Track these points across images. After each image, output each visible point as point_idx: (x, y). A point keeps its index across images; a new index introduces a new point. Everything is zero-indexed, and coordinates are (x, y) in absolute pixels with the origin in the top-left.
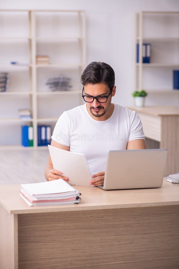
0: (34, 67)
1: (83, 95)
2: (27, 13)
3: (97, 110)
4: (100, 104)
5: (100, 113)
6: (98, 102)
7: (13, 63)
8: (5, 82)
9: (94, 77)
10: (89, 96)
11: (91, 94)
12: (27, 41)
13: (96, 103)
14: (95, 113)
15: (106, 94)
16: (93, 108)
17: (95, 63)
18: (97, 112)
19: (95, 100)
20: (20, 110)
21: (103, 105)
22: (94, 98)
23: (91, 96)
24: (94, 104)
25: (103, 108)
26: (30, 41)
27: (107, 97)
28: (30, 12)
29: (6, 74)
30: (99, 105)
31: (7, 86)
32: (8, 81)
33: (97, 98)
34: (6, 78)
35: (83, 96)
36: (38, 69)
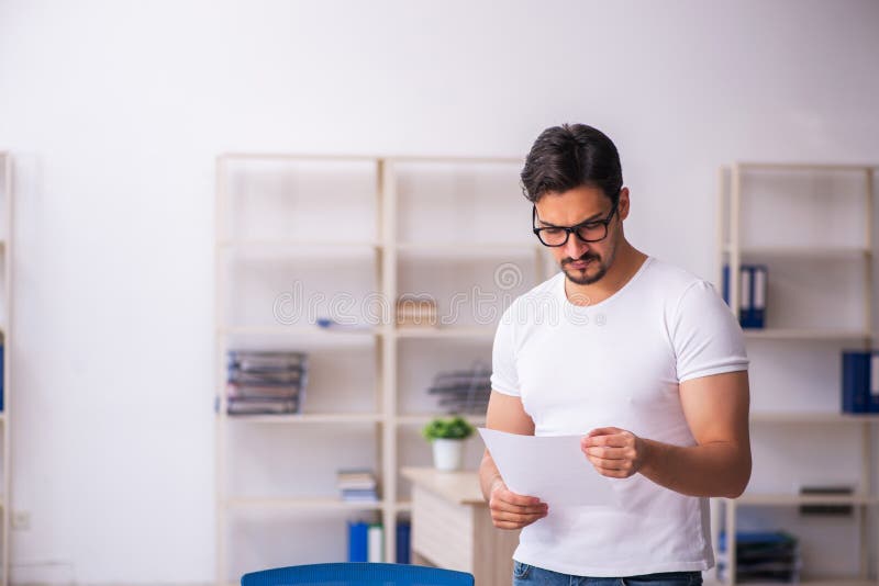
0: (390, 335)
1: (537, 227)
2: (371, 167)
3: (583, 266)
4: (588, 246)
5: (591, 273)
6: (581, 242)
7: (324, 324)
8: (297, 383)
9: (559, 173)
10: (555, 229)
11: (558, 223)
12: (370, 253)
13: (579, 245)
14: (577, 274)
15: (601, 214)
16: (570, 260)
17: (555, 130)
18: (583, 270)
19: (572, 236)
20: (343, 473)
21: (597, 248)
22: (569, 230)
23: (562, 228)
24: (572, 250)
25: (598, 257)
26: (380, 253)
27: (606, 223)
28: (380, 164)
29: (300, 356)
30: (585, 249)
31: (304, 396)
32: (305, 381)
33: (578, 231)
34: (299, 370)
35: (537, 232)
36: (402, 345)
